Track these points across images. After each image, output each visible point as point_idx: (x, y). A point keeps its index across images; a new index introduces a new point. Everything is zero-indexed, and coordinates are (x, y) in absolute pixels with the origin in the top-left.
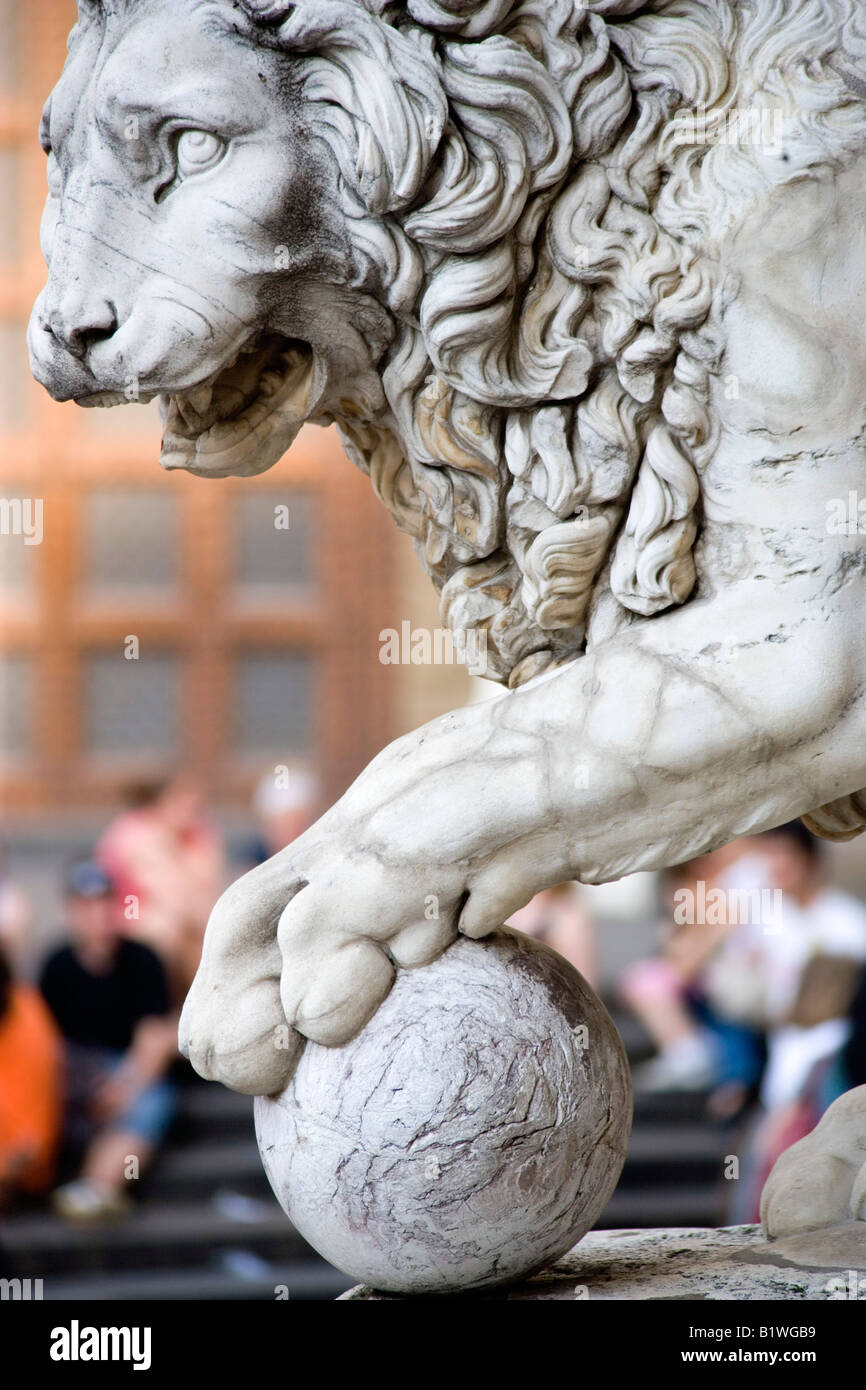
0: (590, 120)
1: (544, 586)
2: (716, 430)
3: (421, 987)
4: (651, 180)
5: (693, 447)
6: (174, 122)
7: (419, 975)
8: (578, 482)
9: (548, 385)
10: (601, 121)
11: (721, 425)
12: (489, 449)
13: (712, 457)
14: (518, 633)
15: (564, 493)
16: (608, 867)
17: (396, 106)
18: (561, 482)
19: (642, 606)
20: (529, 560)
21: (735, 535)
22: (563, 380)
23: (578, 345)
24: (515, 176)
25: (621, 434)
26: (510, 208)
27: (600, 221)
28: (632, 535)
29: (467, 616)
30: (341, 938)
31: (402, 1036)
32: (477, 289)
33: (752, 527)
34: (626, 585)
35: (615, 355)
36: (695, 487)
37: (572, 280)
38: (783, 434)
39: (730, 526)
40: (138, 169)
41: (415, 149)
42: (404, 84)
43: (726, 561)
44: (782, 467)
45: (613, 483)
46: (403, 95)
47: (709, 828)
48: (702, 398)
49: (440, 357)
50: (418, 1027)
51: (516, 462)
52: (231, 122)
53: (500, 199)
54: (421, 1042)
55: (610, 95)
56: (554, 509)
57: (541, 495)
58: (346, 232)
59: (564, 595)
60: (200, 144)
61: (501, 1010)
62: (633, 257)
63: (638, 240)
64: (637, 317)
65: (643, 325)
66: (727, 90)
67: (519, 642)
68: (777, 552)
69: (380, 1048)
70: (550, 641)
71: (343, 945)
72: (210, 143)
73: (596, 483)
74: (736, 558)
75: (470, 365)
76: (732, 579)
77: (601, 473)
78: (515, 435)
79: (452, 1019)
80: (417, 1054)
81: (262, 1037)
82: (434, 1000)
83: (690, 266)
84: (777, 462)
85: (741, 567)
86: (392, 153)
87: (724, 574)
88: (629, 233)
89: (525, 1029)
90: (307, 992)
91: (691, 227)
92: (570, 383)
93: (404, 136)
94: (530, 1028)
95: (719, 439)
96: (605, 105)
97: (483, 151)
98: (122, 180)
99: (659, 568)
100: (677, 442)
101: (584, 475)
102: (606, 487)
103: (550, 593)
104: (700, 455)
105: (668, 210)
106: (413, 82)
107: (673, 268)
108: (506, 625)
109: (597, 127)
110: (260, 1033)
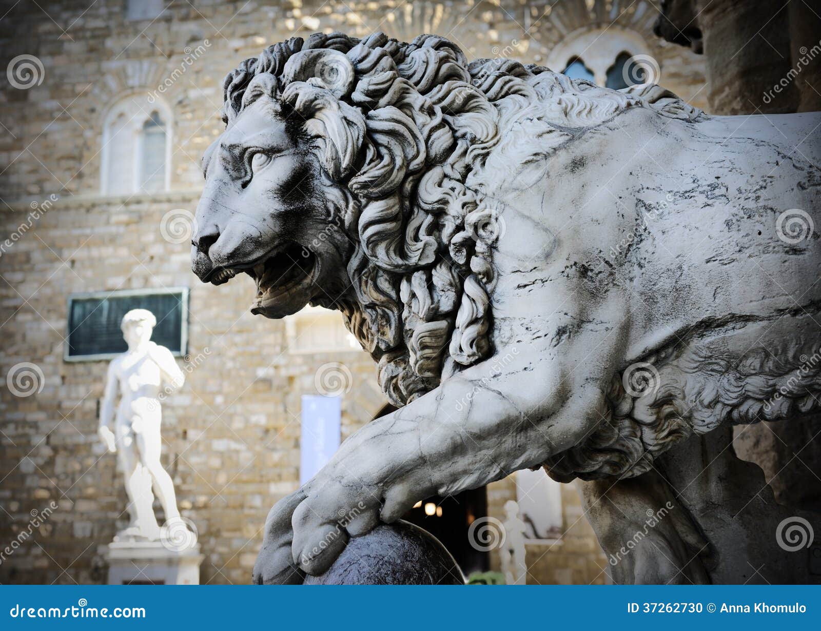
0: (434, 145)
1: (419, 353)
2: (496, 275)
3: (359, 546)
4: (462, 170)
5: (486, 283)
6: (251, 149)
7: (359, 540)
8: (432, 303)
9: (417, 258)
10: (439, 145)
11: (498, 272)
12: (393, 294)
13: (495, 288)
14: (410, 382)
15: (426, 308)
16: (450, 486)
17: (342, 127)
18: (425, 303)
19: (464, 360)
20: (412, 343)
21: (507, 322)
22: (424, 255)
23: (431, 239)
24: (399, 161)
25: (452, 279)
26: (397, 176)
27: (440, 185)
28: (458, 328)
29: (386, 375)
30: (320, 521)
31: (349, 570)
32: (382, 211)
33: (514, 318)
34: (456, 351)
35: (447, 243)
36: (487, 302)
37: (427, 212)
38: (527, 272)
39: (504, 319)
40: (235, 174)
41: (350, 144)
42: (345, 118)
43: (503, 336)
44: (528, 288)
45: (449, 303)
46: (345, 123)
47: (499, 465)
48: (489, 259)
49: (368, 247)
50: (356, 565)
51: (404, 297)
52: (272, 146)
53: (392, 170)
54: (357, 572)
55: (443, 135)
56: (422, 316)
57: (416, 311)
58: (323, 193)
59: (428, 358)
60: (260, 158)
61: (399, 557)
62: (455, 198)
63: (457, 191)
64: (457, 224)
65: (460, 228)
66: (496, 135)
67: (411, 386)
68: (527, 328)
69: (338, 576)
70: (425, 386)
71: (322, 524)
72: (264, 157)
73: (441, 304)
74: (508, 334)
75: (381, 250)
76: (505, 344)
77: (443, 300)
78: (404, 285)
79: (373, 561)
80: (355, 579)
81: (283, 571)
82: (365, 552)
83: (481, 201)
84: (525, 286)
85: (510, 338)
86: (340, 147)
87: (502, 342)
88: (453, 189)
89: (410, 566)
90: (303, 548)
91: (481, 185)
92: (427, 257)
93: (345, 138)
94: (413, 566)
95: (498, 279)
96: (442, 139)
97: (384, 151)
98: (227, 179)
99: (471, 340)
100: (478, 282)
101: (436, 300)
102: (446, 305)
103: (422, 357)
104: (489, 287)
105: (471, 180)
106: (350, 118)
107: (473, 201)
108: (404, 378)
109: (438, 147)
110: (281, 570)
